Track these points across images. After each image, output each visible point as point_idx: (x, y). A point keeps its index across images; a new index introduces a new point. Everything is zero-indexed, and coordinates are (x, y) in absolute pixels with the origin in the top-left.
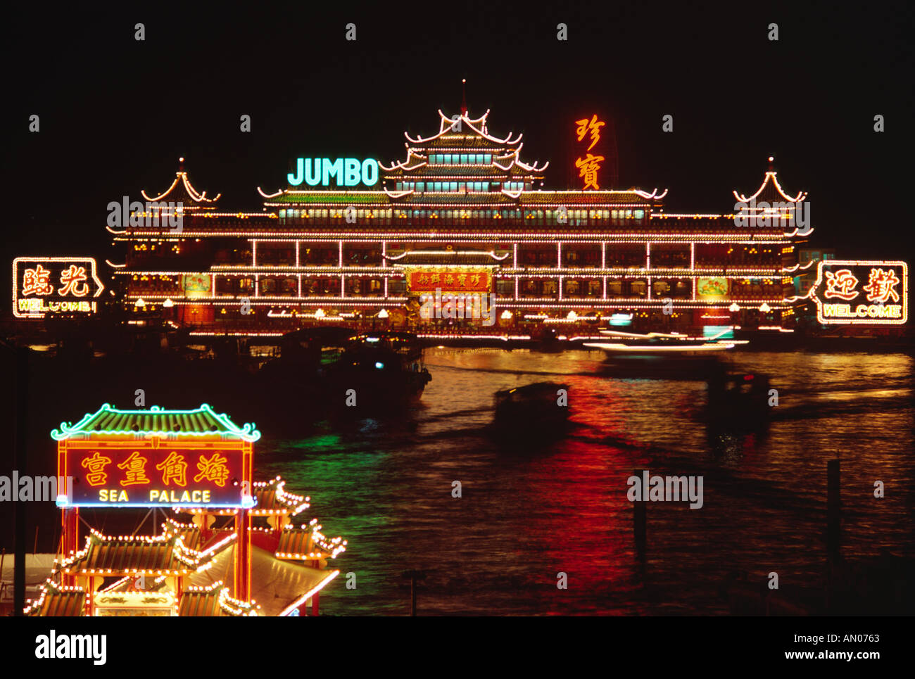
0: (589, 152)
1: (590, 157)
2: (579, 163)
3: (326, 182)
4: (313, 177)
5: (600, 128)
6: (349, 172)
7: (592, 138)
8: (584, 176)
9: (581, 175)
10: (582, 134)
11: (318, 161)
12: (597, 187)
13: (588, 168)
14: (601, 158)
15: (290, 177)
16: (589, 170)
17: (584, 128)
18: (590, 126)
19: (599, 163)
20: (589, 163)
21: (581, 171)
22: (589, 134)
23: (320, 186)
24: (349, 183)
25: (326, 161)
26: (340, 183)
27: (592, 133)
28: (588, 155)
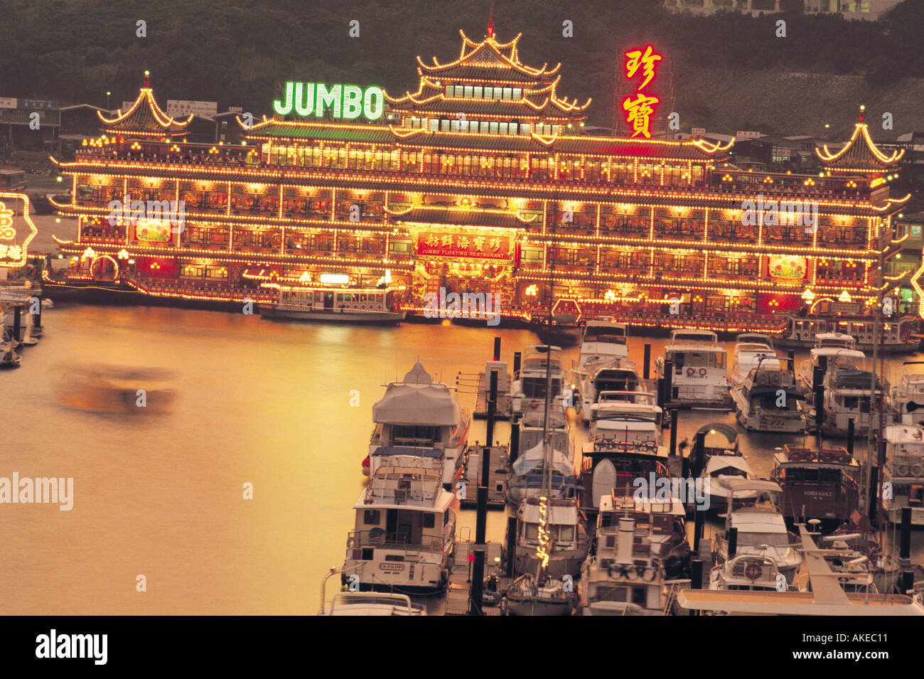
0: (641, 92)
1: (641, 98)
2: (627, 105)
3: (320, 113)
4: (304, 106)
5: (655, 62)
6: (349, 102)
7: (645, 74)
8: (634, 120)
9: (629, 120)
10: (633, 69)
11: (311, 86)
12: (648, 135)
13: (638, 111)
14: (654, 100)
15: (277, 104)
16: (639, 114)
17: (635, 62)
18: (644, 60)
19: (652, 106)
20: (640, 105)
21: (630, 114)
22: (641, 70)
23: (312, 118)
24: (348, 115)
25: (321, 87)
26: (336, 114)
27: (645, 68)
28: (639, 95)
